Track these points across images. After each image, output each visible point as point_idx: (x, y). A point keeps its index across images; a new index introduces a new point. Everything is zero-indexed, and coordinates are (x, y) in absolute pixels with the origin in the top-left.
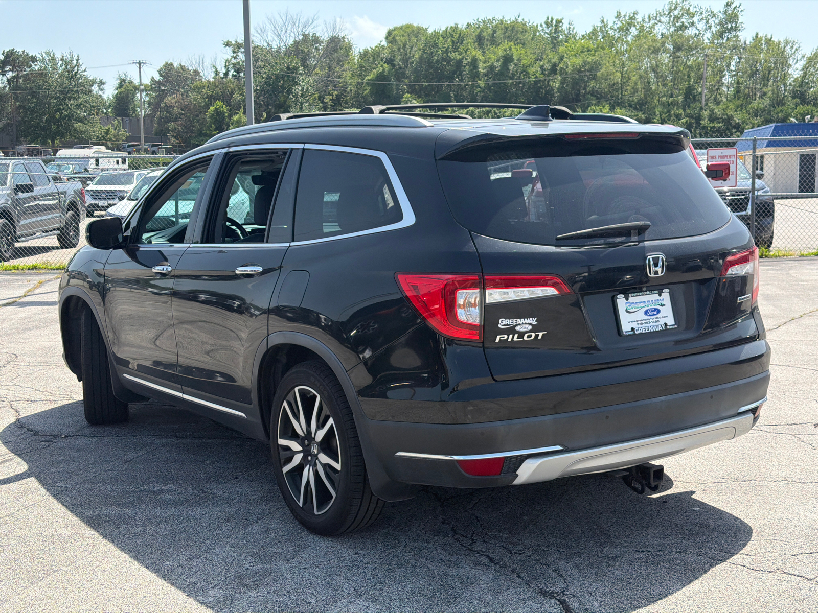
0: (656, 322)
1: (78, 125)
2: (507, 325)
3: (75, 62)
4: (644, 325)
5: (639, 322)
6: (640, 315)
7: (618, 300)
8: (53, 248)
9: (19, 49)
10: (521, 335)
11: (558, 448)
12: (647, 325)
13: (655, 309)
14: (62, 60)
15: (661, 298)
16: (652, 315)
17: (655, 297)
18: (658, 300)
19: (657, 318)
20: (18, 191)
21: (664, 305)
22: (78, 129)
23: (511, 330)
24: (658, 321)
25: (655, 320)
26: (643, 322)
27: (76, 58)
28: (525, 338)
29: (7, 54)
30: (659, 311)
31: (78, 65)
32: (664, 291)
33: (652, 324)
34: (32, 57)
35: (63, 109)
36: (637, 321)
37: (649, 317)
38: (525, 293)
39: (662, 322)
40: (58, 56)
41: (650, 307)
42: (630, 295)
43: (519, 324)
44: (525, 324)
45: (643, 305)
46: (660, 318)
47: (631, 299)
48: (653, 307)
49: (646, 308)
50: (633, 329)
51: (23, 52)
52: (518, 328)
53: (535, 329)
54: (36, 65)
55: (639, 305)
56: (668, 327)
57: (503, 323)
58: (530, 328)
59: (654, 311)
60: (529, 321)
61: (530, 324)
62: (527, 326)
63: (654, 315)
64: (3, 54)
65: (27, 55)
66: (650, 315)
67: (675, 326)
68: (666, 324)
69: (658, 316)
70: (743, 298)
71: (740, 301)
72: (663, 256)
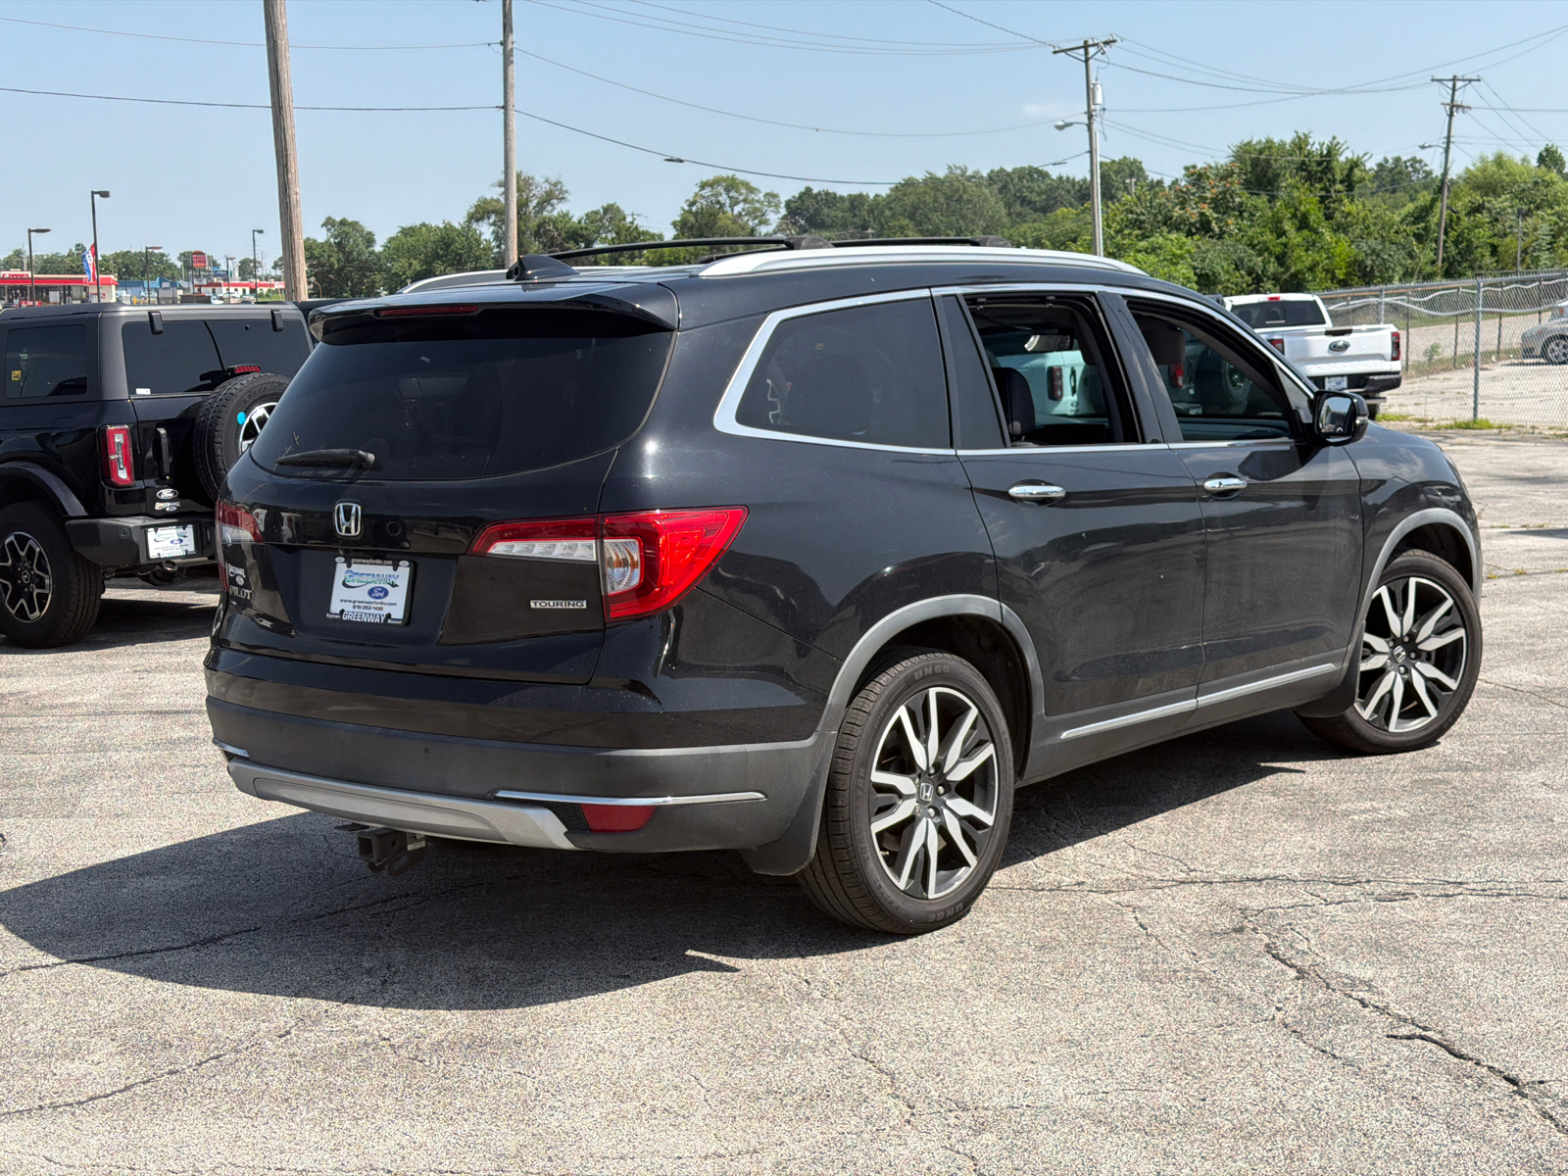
0: (379, 609)
4: (360, 610)
5: (357, 604)
6: (362, 594)
7: (337, 565)
10: (239, 589)
11: (246, 754)
12: (365, 611)
13: (383, 590)
15: (396, 573)
17: (390, 570)
18: (390, 576)
19: (382, 603)
21: (396, 586)
24: (381, 609)
25: (378, 605)
26: (362, 605)
28: (242, 595)
30: (386, 593)
32: (401, 563)
33: (372, 611)
36: (355, 602)
37: (372, 600)
39: (385, 611)
41: (378, 585)
42: (354, 560)
43: (237, 575)
45: (370, 579)
46: (385, 604)
47: (353, 567)
48: (382, 585)
49: (373, 585)
50: (344, 612)
53: (245, 584)
55: (365, 578)
56: (389, 621)
58: (242, 582)
59: (381, 592)
60: (241, 572)
61: (241, 576)
62: (241, 579)
63: (379, 597)
66: (375, 597)
67: (400, 622)
68: (389, 616)
69: (384, 600)
70: (551, 604)
71: (538, 606)
72: (359, 508)
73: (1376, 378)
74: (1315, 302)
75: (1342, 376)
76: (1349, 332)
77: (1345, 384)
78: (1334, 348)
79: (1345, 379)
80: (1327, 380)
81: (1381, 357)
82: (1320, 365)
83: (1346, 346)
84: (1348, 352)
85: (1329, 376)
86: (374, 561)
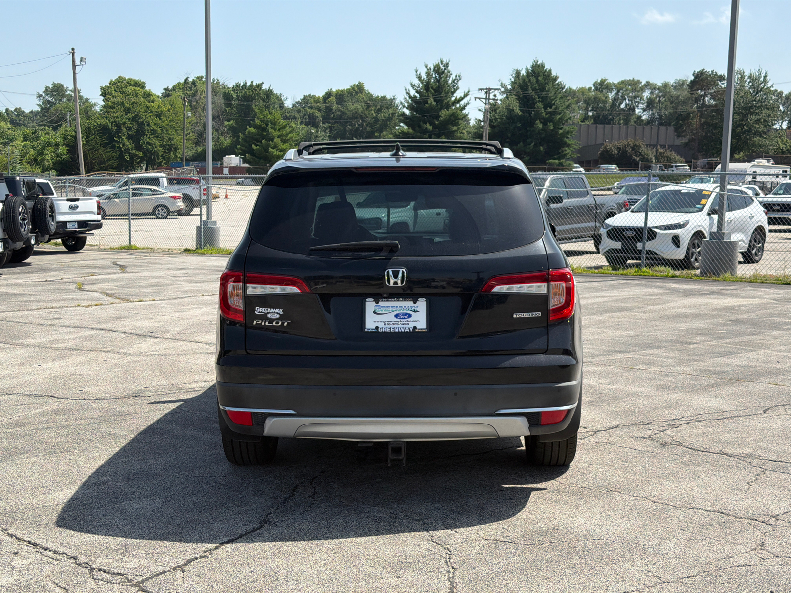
0: (406, 324)
1: (757, 139)
2: (261, 312)
3: (762, 79)
4: (391, 326)
5: (386, 323)
6: (390, 317)
7: (367, 303)
8: (587, 253)
9: (709, 69)
10: (271, 321)
11: (292, 412)
12: (394, 326)
13: (407, 314)
14: (750, 77)
15: (416, 305)
16: (403, 319)
17: (411, 304)
18: (411, 307)
19: (408, 321)
20: (550, 202)
21: (417, 311)
22: (757, 143)
23: (264, 317)
24: (408, 324)
25: (405, 322)
26: (391, 323)
27: (763, 75)
28: (274, 323)
29: (697, 75)
30: (410, 316)
31: (765, 81)
32: (419, 300)
33: (400, 326)
34: (721, 75)
35: (745, 125)
36: (385, 322)
37: (399, 320)
38: (278, 289)
39: (411, 325)
40: (747, 74)
41: (402, 312)
42: (381, 300)
43: (270, 313)
44: (274, 313)
45: (395, 309)
46: (410, 321)
47: (381, 304)
48: (405, 312)
49: (398, 312)
50: (377, 328)
51: (712, 71)
52: (269, 316)
53: (282, 318)
54: (723, 84)
55: (390, 309)
56: (416, 330)
57: (259, 310)
58: (278, 316)
59: (406, 315)
60: (277, 311)
61: (277, 313)
62: (276, 315)
63: (405, 318)
64: (693, 75)
65: (716, 74)
66: (400, 318)
67: (426, 330)
68: (415, 327)
69: (409, 319)
70: (524, 315)
71: (518, 316)
72: (404, 270)
73: (92, 223)
74: (48, 183)
75: (75, 222)
76: (78, 200)
77: (76, 226)
78: (71, 207)
79: (76, 223)
80: (68, 224)
81: (92, 213)
82: (65, 216)
83: (77, 207)
84: (78, 210)
85: (69, 222)
86: (398, 300)
